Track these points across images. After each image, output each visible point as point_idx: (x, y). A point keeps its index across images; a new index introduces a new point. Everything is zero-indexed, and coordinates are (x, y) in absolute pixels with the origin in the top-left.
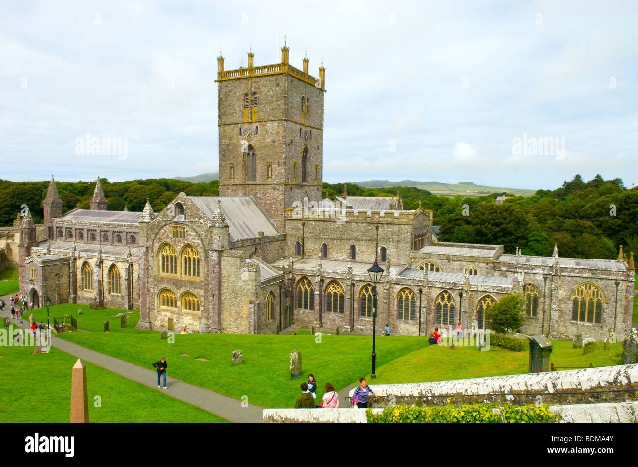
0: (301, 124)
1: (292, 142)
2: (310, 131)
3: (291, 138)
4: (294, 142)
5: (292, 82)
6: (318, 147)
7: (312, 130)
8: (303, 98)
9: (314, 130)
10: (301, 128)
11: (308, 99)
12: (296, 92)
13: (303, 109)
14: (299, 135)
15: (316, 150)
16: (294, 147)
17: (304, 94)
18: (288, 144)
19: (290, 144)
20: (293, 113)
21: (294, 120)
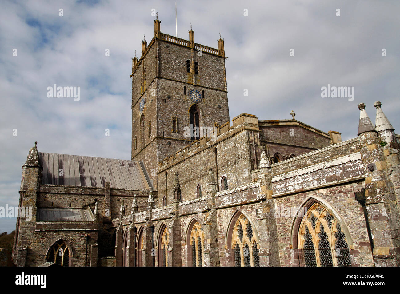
0: (186, 83)
1: (169, 98)
2: (203, 92)
3: (167, 94)
4: (173, 99)
6: (220, 107)
7: (205, 90)
8: (188, 61)
9: (209, 90)
10: (185, 88)
11: (196, 63)
12: (176, 56)
13: (188, 71)
14: (183, 93)
15: (216, 109)
16: (173, 103)
17: (189, 58)
18: (162, 100)
19: (165, 100)
20: (170, 73)
21: (172, 78)
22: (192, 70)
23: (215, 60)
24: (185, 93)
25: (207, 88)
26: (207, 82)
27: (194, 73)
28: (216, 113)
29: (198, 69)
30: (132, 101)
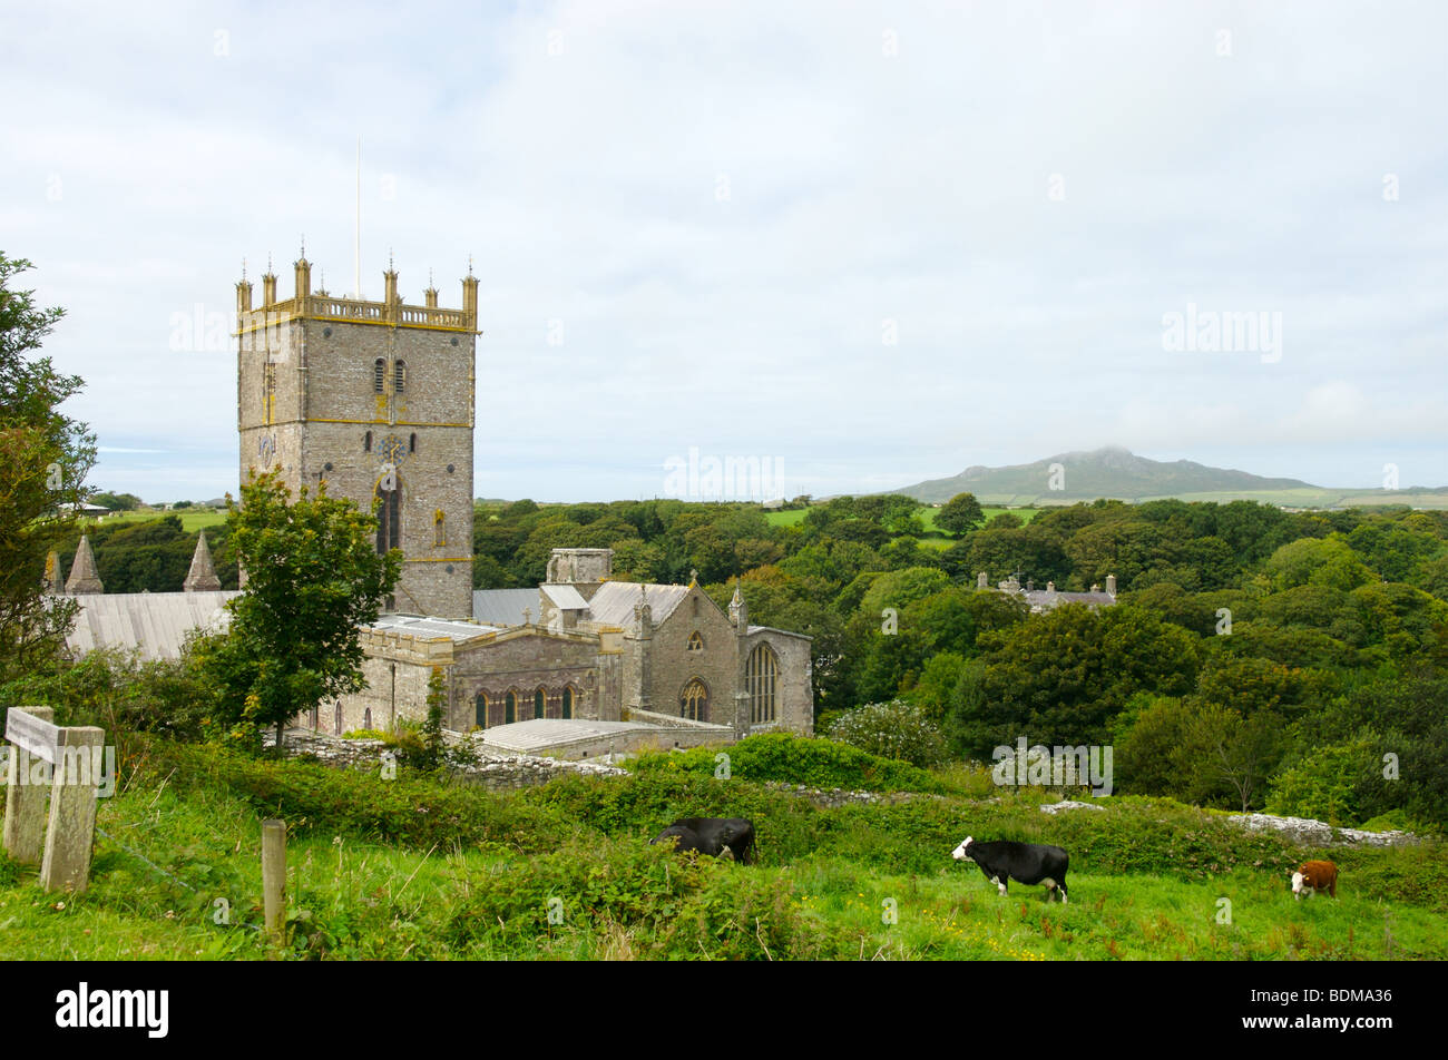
0: (370, 424)
1: (329, 467)
2: (413, 437)
3: (326, 460)
4: (337, 467)
5: (328, 333)
6: (451, 469)
7: (416, 431)
8: (380, 362)
9: (428, 430)
10: (369, 435)
11: (399, 363)
12: (349, 355)
13: (379, 389)
14: (361, 448)
15: (441, 476)
16: (339, 478)
17: (380, 354)
18: (314, 475)
19: (321, 474)
20: (333, 403)
21: (336, 418)
22: (388, 387)
23: (448, 345)
24: (368, 448)
25: (423, 426)
26: (425, 410)
27: (391, 393)
28: (443, 486)
29: (404, 378)
30: (240, 409)
